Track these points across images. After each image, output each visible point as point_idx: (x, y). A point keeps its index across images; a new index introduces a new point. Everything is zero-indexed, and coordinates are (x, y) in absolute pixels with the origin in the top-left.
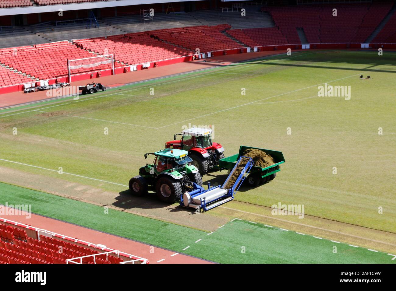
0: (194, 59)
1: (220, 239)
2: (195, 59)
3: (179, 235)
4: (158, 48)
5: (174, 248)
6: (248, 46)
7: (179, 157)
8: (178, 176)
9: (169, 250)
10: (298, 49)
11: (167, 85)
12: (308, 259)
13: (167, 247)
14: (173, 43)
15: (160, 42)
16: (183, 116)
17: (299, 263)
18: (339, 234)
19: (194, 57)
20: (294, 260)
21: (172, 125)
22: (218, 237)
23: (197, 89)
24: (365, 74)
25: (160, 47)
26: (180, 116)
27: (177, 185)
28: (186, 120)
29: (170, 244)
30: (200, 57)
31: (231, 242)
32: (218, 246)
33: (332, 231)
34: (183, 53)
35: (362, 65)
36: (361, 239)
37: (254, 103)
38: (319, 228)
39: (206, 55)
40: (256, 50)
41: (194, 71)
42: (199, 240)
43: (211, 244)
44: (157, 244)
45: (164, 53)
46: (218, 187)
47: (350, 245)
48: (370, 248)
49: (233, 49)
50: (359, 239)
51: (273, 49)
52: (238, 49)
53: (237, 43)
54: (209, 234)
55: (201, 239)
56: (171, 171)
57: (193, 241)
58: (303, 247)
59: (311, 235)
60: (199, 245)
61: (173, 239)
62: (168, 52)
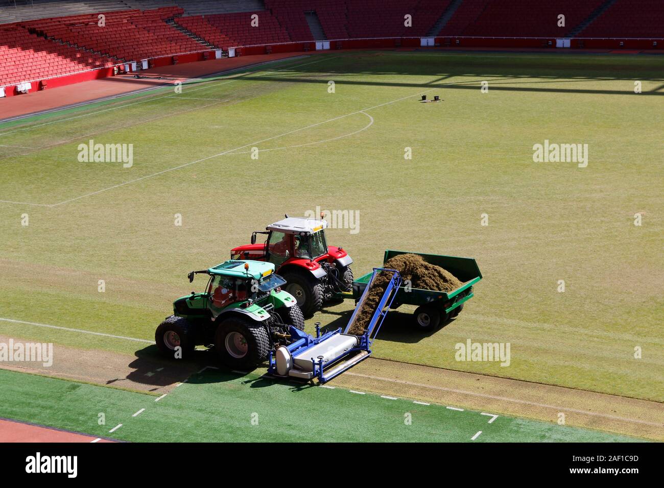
0: (116, 73)
1: (180, 407)
2: (119, 73)
3: (100, 404)
4: (44, 53)
5: (92, 429)
6: (217, 47)
7: (260, 276)
8: (261, 315)
9: (82, 434)
10: (308, 50)
11: (66, 123)
12: (342, 432)
13: (78, 429)
14: (74, 44)
15: (49, 41)
16: (99, 181)
17: (326, 441)
18: (396, 384)
19: (115, 68)
20: (316, 437)
21: (79, 199)
22: (175, 403)
23: (125, 130)
24: (430, 92)
25: (50, 52)
26: (95, 181)
27: (260, 333)
28: (105, 188)
29: (85, 422)
30: (128, 70)
31: (200, 410)
32: (176, 421)
33: (383, 379)
34: (94, 62)
35: (424, 76)
36: (435, 390)
37: (234, 152)
38: (360, 375)
39: (140, 65)
40: (231, 53)
41: (116, 95)
42: (140, 411)
43: (162, 418)
44: (59, 424)
45: (57, 64)
46: (338, 332)
47: (415, 402)
48: (449, 405)
49: (189, 53)
50: (431, 389)
51: (264, 51)
52: (198, 53)
53: (197, 42)
54: (157, 399)
55: (143, 409)
56: (246, 304)
57: (129, 413)
58: (332, 412)
59: (345, 389)
60: (139, 420)
61: (90, 413)
62: (65, 61)
